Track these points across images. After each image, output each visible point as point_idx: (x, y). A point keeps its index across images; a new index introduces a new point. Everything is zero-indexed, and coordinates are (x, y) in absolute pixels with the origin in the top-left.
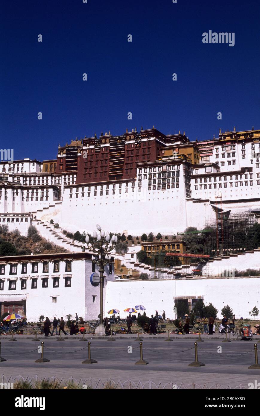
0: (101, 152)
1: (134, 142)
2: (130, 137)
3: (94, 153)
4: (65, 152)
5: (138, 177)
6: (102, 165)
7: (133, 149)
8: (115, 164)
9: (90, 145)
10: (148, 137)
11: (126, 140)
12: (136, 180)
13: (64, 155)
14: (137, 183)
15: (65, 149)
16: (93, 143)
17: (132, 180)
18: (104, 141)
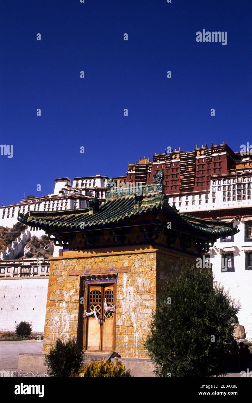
0: (172, 167)
1: (204, 156)
2: (200, 152)
3: (164, 168)
4: (134, 169)
5: (211, 188)
6: (173, 179)
7: (204, 163)
8: (185, 178)
9: (160, 160)
10: (219, 152)
11: (196, 155)
12: (209, 192)
13: (134, 172)
14: (210, 195)
15: (134, 166)
16: (164, 158)
17: (206, 192)
18: (174, 157)
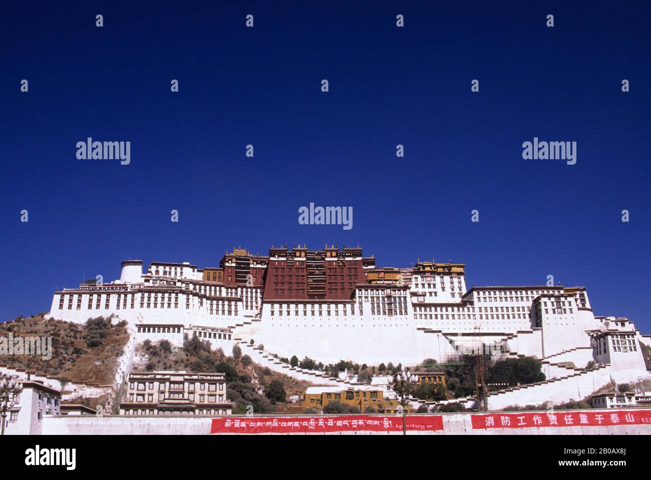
0: (295, 267)
1: (336, 259)
2: (331, 253)
3: (285, 267)
4: (234, 260)
5: (357, 298)
6: (298, 281)
7: (335, 267)
8: (314, 281)
9: (279, 256)
10: (354, 256)
11: (326, 256)
12: (355, 302)
13: (234, 265)
14: (357, 306)
15: (234, 257)
16: (284, 254)
17: (352, 302)
18: (298, 254)
